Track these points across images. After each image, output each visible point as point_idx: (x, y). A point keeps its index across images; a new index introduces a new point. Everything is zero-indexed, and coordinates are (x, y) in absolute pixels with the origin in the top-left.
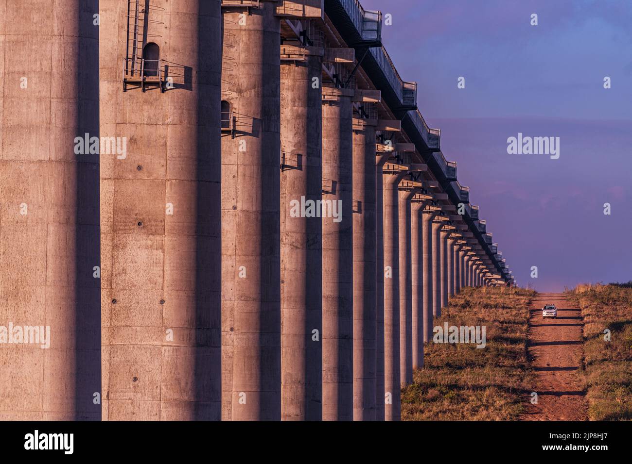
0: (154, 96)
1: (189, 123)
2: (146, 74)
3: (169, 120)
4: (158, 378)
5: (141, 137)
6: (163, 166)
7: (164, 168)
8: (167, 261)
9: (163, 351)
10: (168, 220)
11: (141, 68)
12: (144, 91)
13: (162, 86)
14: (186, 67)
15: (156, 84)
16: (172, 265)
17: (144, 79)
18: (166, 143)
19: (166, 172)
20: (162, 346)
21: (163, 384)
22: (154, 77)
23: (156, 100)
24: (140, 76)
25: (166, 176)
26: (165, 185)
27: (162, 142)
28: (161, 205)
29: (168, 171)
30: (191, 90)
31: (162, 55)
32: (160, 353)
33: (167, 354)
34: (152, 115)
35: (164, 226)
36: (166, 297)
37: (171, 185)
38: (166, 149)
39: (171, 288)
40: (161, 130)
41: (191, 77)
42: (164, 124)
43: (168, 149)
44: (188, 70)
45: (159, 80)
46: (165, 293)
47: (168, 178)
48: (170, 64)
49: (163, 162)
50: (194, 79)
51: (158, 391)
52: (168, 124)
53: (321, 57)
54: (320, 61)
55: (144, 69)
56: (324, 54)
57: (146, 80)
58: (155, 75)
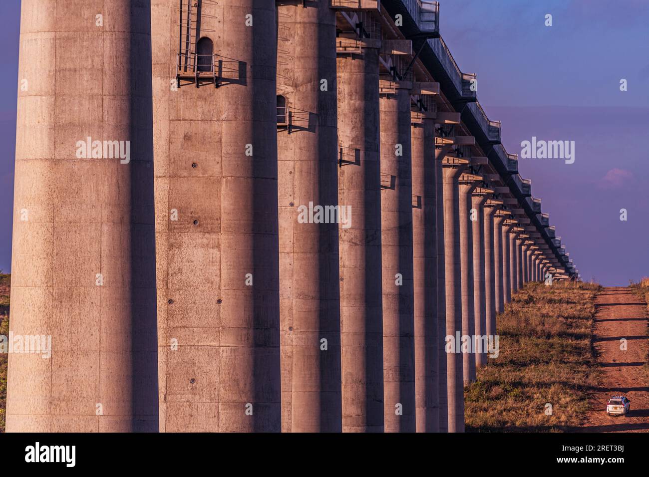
0: (208, 92)
1: (245, 118)
2: (200, 69)
3: (224, 116)
4: (216, 379)
5: (196, 134)
6: (218, 163)
7: (218, 166)
8: (223, 260)
9: (221, 352)
10: (224, 217)
11: (194, 64)
12: (198, 86)
13: (218, 81)
14: (240, 62)
15: (210, 80)
16: (229, 263)
17: (198, 75)
18: (221, 139)
19: (222, 169)
20: (220, 346)
21: (221, 385)
22: (208, 73)
23: (210, 95)
24: (194, 70)
25: (221, 173)
26: (220, 182)
27: (217, 138)
28: (216, 203)
29: (223, 169)
31: (215, 50)
32: (218, 354)
33: (225, 355)
34: (206, 111)
35: (220, 224)
36: (223, 297)
37: (227, 182)
38: (221, 146)
39: (227, 288)
40: (216, 126)
41: (245, 72)
42: (218, 120)
43: (223, 145)
44: (242, 65)
46: (222, 293)
47: (224, 175)
48: (224, 59)
49: (218, 159)
50: (249, 74)
51: (216, 392)
52: (223, 120)
53: (378, 49)
54: (376, 53)
55: (197, 64)
56: (382, 46)
57: (200, 76)
58: (209, 71)
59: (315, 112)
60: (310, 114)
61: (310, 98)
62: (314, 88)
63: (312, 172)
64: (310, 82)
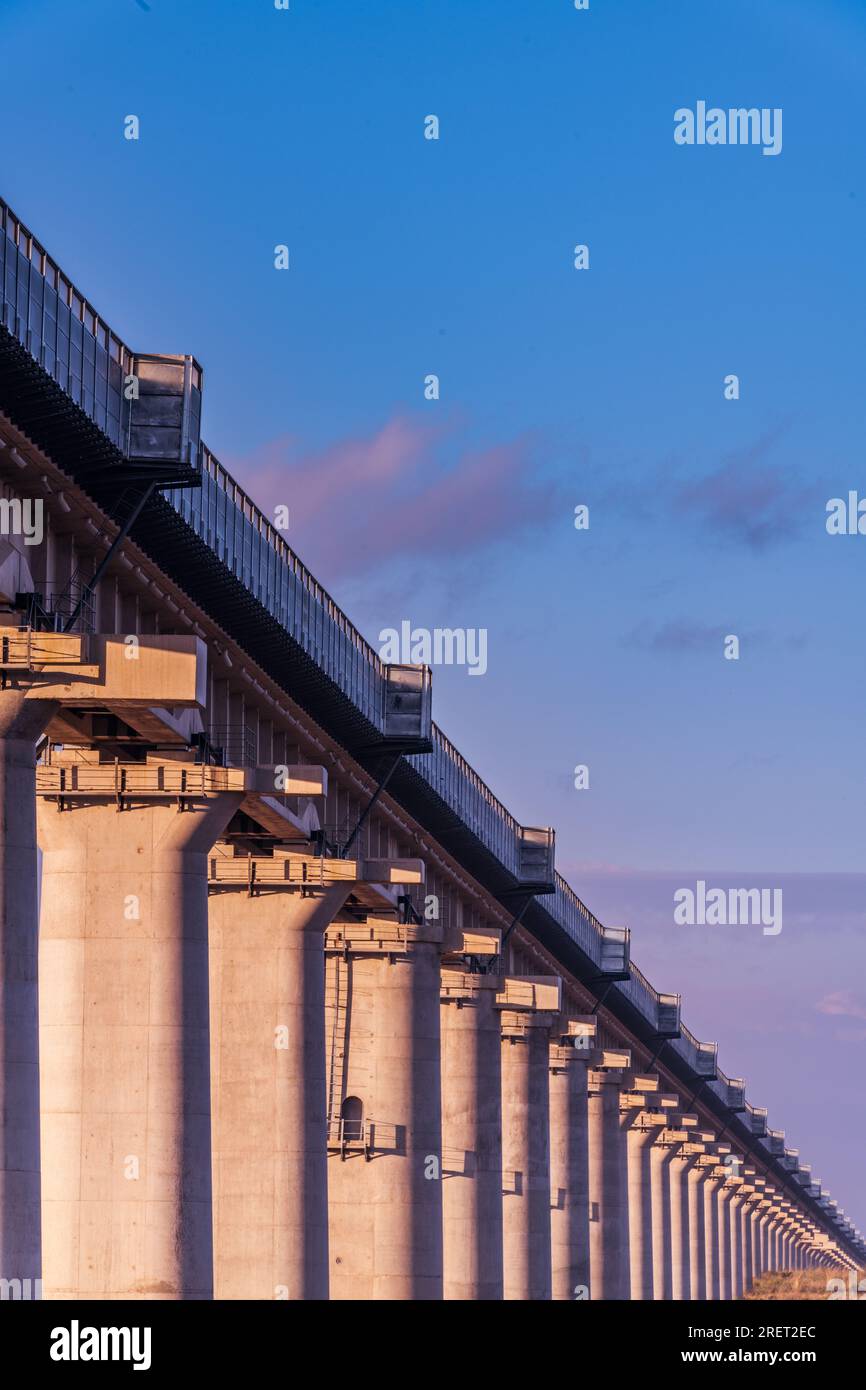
0: (357, 1166)
1: (403, 1201)
2: (347, 1138)
3: (377, 1198)
5: (341, 1220)
6: (369, 1258)
7: (371, 1260)
12: (344, 1159)
13: (369, 1152)
14: (397, 1127)
15: (360, 1151)
17: (344, 1145)
18: (372, 1229)
19: (373, 1265)
22: (357, 1142)
23: (359, 1171)
24: (339, 1139)
25: (373, 1270)
26: (372, 1282)
27: (368, 1226)
29: (376, 1264)
30: (405, 1155)
31: (366, 1113)
34: (355, 1192)
37: (379, 1281)
38: (373, 1236)
40: (366, 1211)
41: (404, 1141)
42: (370, 1203)
43: (376, 1234)
44: (400, 1130)
45: (364, 1147)
47: (376, 1273)
48: (376, 1124)
49: (369, 1253)
50: (408, 1144)
52: (375, 1204)
53: (549, 1029)
54: (546, 1034)
55: (345, 1131)
56: (553, 1025)
57: (348, 1147)
58: (358, 1139)
59: (473, 1150)
60: (467, 1152)
61: (465, 1133)
62: (472, 1120)
63: (469, 1233)
64: (467, 1110)
